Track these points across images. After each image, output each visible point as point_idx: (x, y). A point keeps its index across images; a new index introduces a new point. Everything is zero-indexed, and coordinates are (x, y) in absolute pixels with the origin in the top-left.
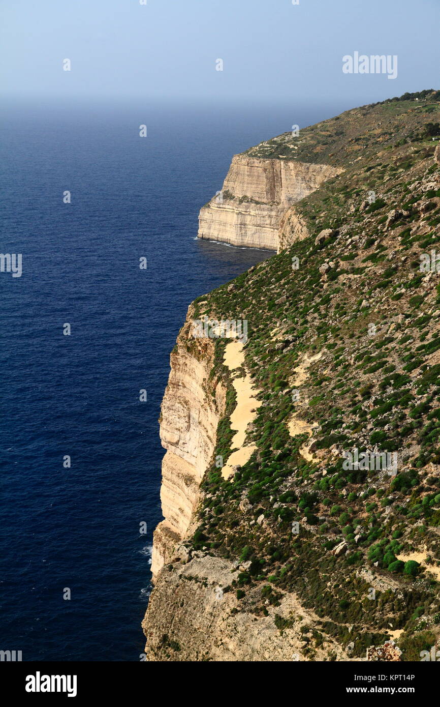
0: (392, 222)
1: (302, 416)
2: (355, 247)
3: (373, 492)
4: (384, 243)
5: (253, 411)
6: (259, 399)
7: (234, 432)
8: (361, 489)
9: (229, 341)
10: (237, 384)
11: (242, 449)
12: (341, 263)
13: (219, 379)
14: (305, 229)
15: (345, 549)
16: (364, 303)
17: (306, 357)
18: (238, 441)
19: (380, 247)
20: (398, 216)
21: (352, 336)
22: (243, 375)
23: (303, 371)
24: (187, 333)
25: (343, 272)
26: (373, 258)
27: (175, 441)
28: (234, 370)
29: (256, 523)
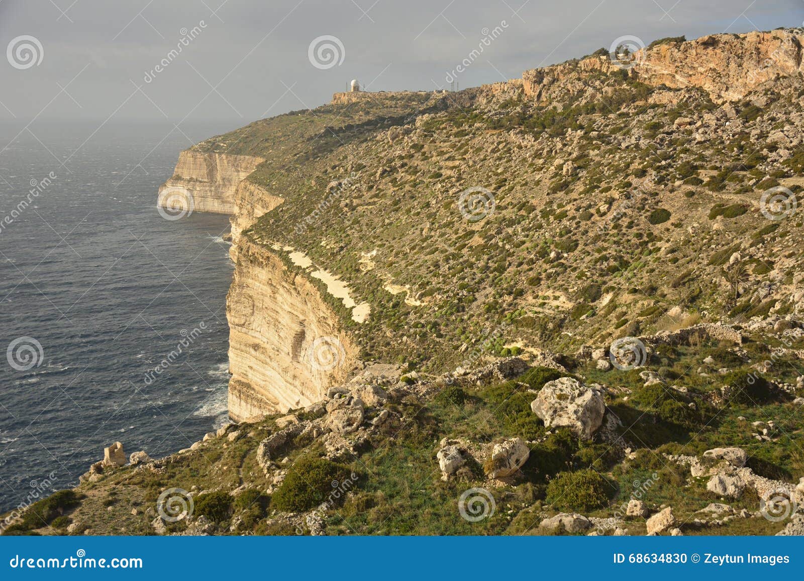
0: (382, 175)
1: (393, 283)
2: (359, 190)
3: (472, 316)
4: (380, 187)
5: (345, 287)
6: (343, 280)
7: (341, 300)
8: (463, 315)
9: (289, 252)
10: (315, 275)
11: (358, 307)
12: (354, 200)
13: (296, 274)
14: (265, 192)
15: (467, 348)
16: (387, 221)
17: (363, 254)
18: (348, 302)
19: (378, 189)
20: (384, 171)
21: (394, 239)
22: (316, 269)
23: (368, 261)
24: (248, 251)
25: (358, 205)
26: (376, 196)
27: (242, 323)
28: (307, 268)
29: (402, 342)
